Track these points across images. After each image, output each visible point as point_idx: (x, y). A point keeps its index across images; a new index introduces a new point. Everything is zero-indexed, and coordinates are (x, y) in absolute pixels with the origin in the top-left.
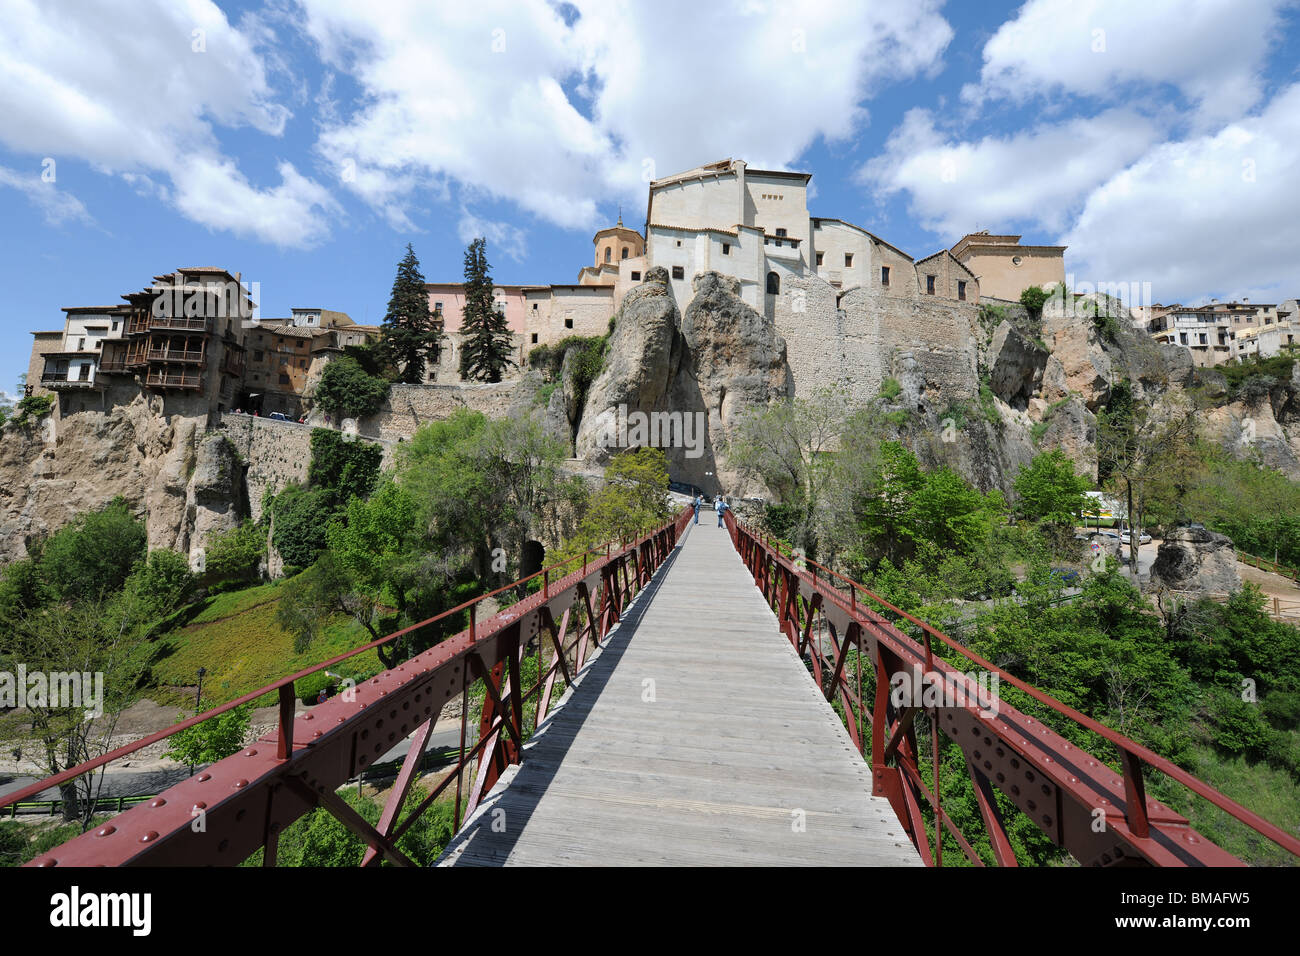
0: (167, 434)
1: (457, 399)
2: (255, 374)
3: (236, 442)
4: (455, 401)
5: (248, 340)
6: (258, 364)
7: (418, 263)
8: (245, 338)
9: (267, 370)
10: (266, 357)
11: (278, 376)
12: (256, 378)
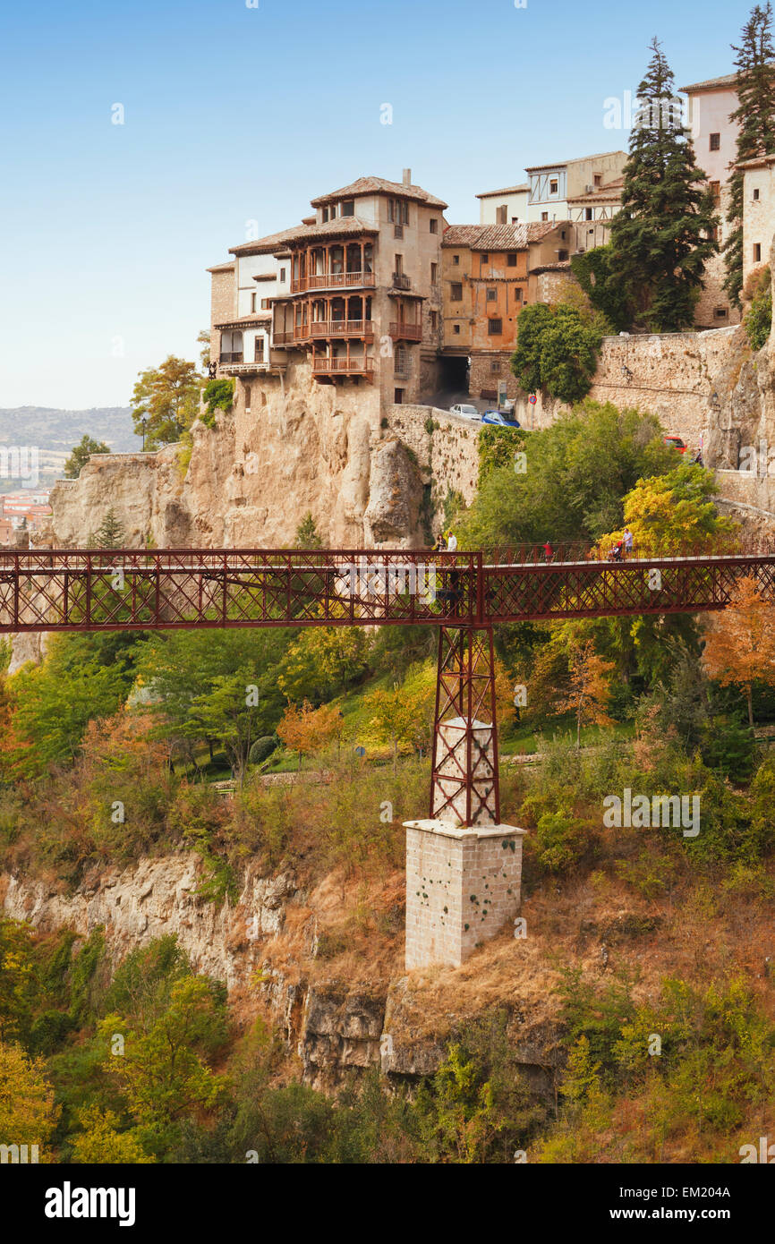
0: (342, 441)
1: (693, 356)
2: (456, 322)
3: (416, 448)
4: (690, 361)
5: (439, 269)
6: (456, 305)
7: (671, 75)
8: (434, 265)
9: (469, 314)
10: (466, 291)
11: (486, 321)
12: (457, 328)
